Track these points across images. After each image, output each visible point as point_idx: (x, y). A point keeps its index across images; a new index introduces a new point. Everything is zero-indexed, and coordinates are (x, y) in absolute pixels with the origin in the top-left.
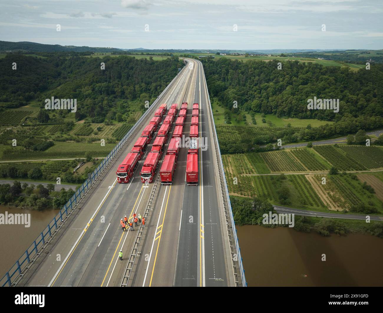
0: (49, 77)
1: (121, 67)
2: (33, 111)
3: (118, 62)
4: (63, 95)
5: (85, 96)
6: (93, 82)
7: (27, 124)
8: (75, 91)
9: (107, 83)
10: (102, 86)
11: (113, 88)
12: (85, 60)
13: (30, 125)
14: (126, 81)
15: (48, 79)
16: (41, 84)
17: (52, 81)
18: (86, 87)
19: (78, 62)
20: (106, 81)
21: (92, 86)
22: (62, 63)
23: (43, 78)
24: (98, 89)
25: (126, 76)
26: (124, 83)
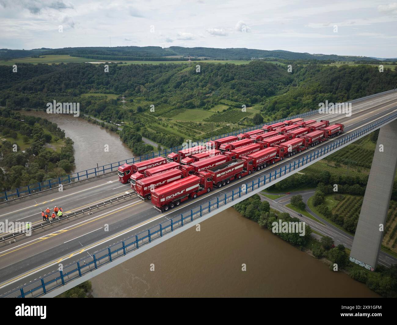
0: (280, 83)
1: (354, 78)
2: (253, 113)
3: (352, 72)
4: (282, 102)
5: (303, 105)
6: (317, 91)
7: (243, 124)
8: (295, 99)
9: (331, 94)
10: (325, 96)
11: (336, 100)
12: (320, 69)
13: (244, 125)
14: (355, 93)
15: (278, 85)
16: (269, 89)
17: (281, 87)
18: (307, 96)
19: (313, 70)
20: (331, 92)
21: (314, 95)
22: (298, 70)
23: (275, 84)
24: (319, 99)
25: (356, 88)
26: (351, 96)
